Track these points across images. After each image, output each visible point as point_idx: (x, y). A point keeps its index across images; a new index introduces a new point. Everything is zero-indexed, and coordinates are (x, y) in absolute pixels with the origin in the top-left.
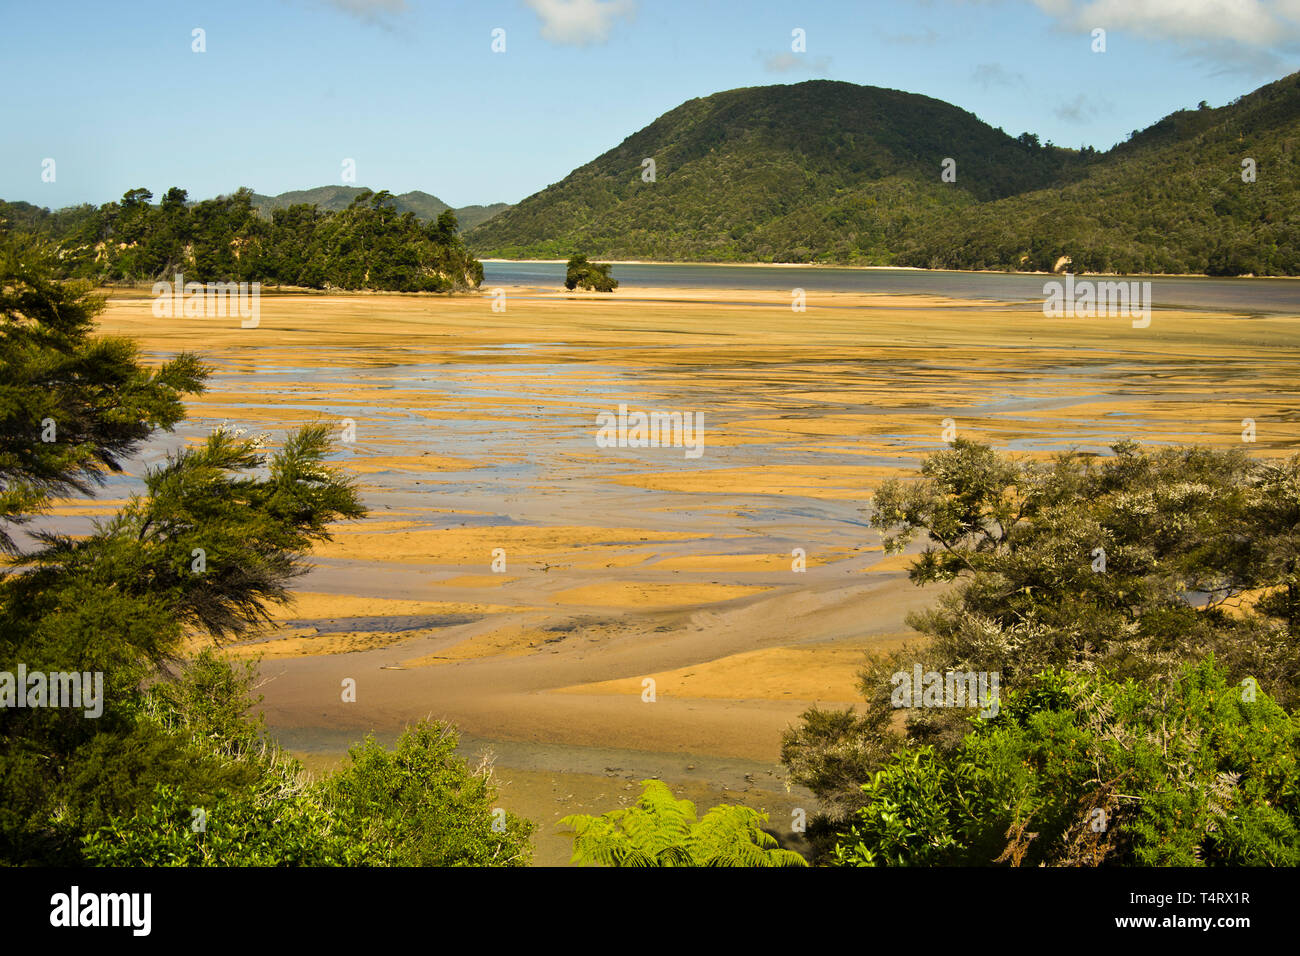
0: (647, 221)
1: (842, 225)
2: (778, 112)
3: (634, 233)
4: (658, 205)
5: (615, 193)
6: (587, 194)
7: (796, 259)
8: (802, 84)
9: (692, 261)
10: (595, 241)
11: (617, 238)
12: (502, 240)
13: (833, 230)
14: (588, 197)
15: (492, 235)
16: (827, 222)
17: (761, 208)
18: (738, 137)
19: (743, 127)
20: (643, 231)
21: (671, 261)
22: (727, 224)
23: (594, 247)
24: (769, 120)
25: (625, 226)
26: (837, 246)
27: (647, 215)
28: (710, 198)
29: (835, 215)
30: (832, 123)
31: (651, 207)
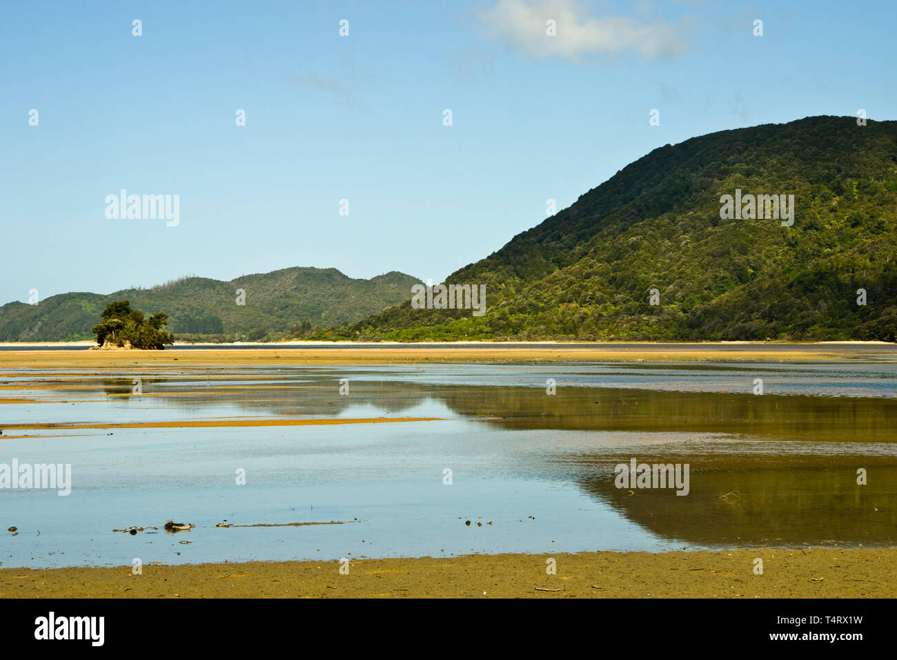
0: (579, 293)
1: (812, 291)
2: (757, 157)
3: (562, 307)
4: (595, 273)
5: (553, 261)
6: (518, 263)
7: (748, 335)
8: (797, 122)
9: (620, 339)
10: (513, 319)
11: (540, 314)
12: (414, 320)
13: (799, 298)
14: (519, 267)
15: (403, 314)
16: (793, 289)
17: (722, 273)
18: (705, 189)
19: (713, 177)
20: (574, 305)
21: (594, 340)
22: (679, 294)
23: (509, 325)
24: (745, 167)
25: (551, 299)
26: (803, 318)
27: (580, 286)
28: (663, 263)
29: (802, 279)
30: (828, 168)
31: (588, 276)
